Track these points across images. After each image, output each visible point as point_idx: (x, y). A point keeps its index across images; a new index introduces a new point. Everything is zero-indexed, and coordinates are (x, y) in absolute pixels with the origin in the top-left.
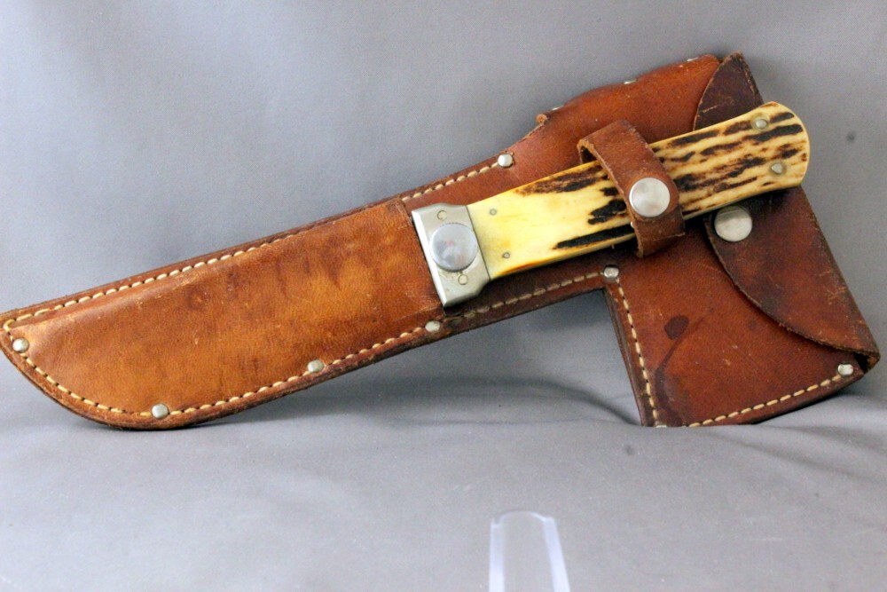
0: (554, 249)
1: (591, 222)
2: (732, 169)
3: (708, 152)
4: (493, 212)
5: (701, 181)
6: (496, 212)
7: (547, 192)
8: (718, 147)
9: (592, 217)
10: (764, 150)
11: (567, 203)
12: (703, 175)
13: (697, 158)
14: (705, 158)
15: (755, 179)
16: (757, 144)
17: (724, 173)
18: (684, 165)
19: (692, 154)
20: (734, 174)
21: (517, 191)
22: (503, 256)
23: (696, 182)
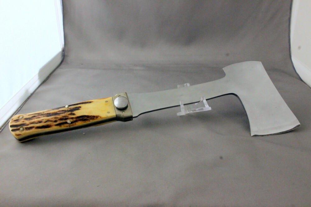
0: (92, 102)
1: (80, 107)
2: (35, 118)
3: (40, 122)
4: (109, 112)
5: (45, 115)
6: (108, 113)
7: (91, 116)
8: (37, 123)
9: (80, 108)
10: (23, 122)
11: (86, 113)
12: (44, 116)
13: (44, 121)
14: (42, 121)
15: (29, 115)
16: (25, 123)
17: (38, 117)
18: (49, 119)
19: (45, 122)
20: (34, 116)
21: (100, 117)
22: (107, 101)
23: (47, 115)
